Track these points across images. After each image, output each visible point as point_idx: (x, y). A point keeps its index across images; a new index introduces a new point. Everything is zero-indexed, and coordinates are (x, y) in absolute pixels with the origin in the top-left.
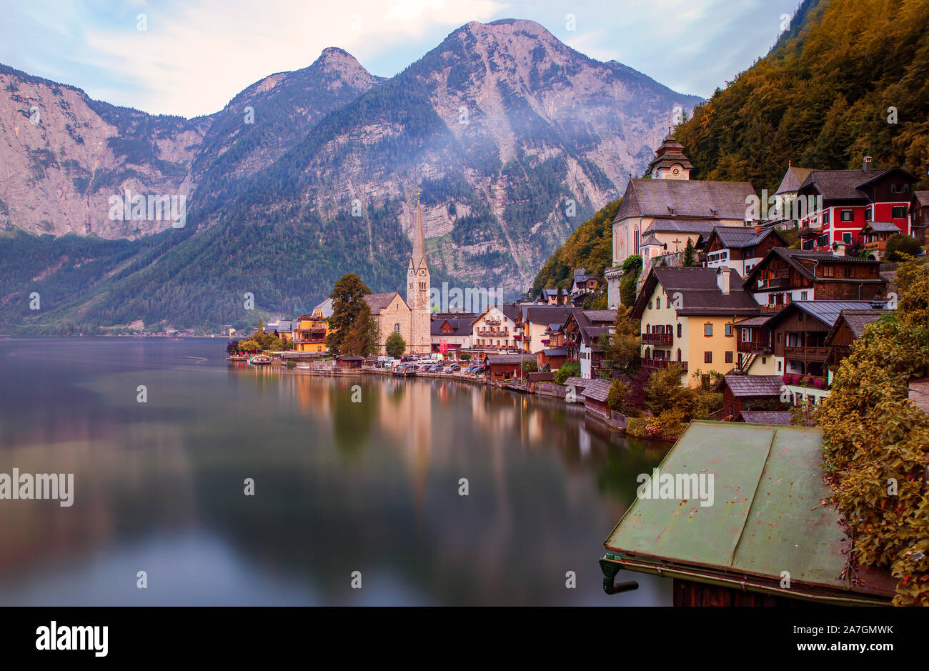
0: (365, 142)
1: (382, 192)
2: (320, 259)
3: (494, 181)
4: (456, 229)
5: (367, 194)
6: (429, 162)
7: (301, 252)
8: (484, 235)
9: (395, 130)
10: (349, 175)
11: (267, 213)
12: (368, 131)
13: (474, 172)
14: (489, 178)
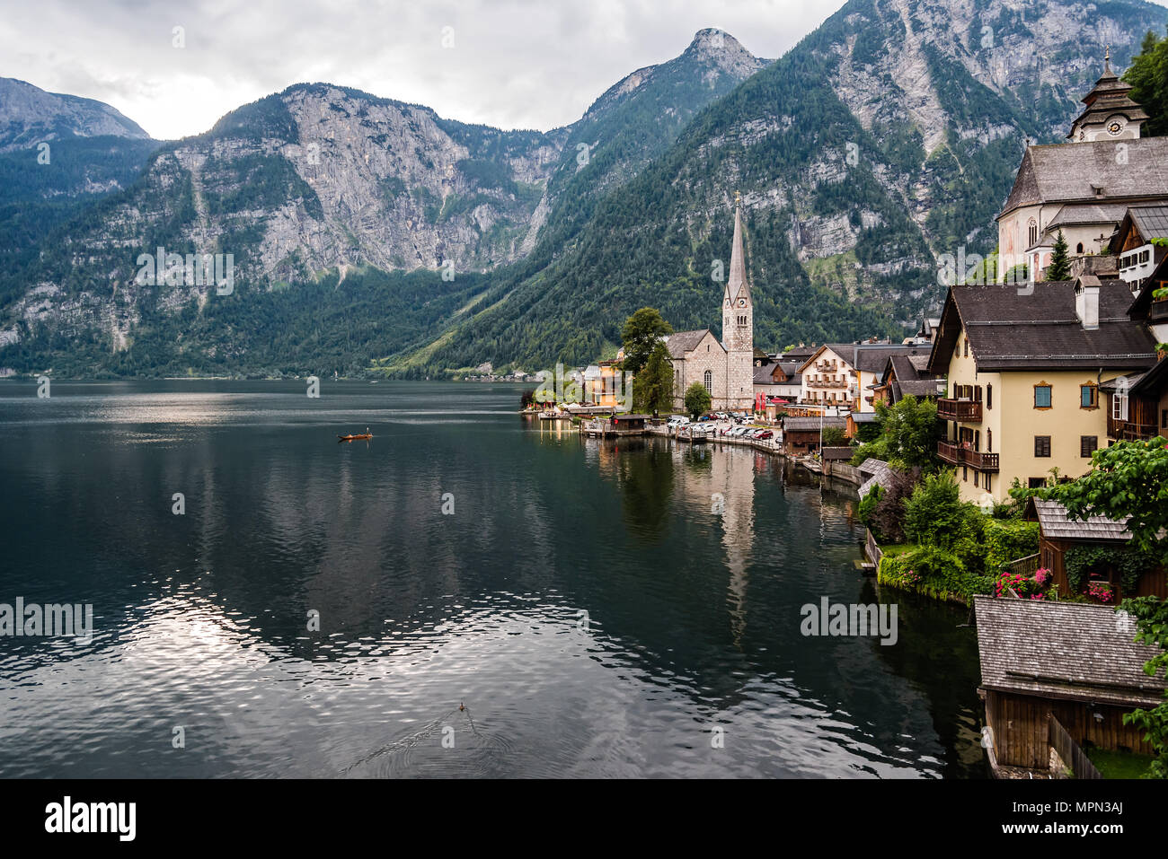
0: (744, 143)
1: (765, 204)
2: (689, 288)
3: (914, 180)
4: (860, 244)
5: (747, 207)
6: (826, 161)
7: (665, 281)
8: (899, 249)
9: (781, 124)
10: (724, 185)
11: (628, 236)
12: (748, 129)
13: (887, 168)
14: (908, 174)
